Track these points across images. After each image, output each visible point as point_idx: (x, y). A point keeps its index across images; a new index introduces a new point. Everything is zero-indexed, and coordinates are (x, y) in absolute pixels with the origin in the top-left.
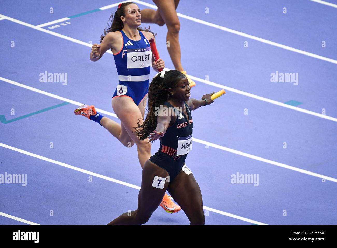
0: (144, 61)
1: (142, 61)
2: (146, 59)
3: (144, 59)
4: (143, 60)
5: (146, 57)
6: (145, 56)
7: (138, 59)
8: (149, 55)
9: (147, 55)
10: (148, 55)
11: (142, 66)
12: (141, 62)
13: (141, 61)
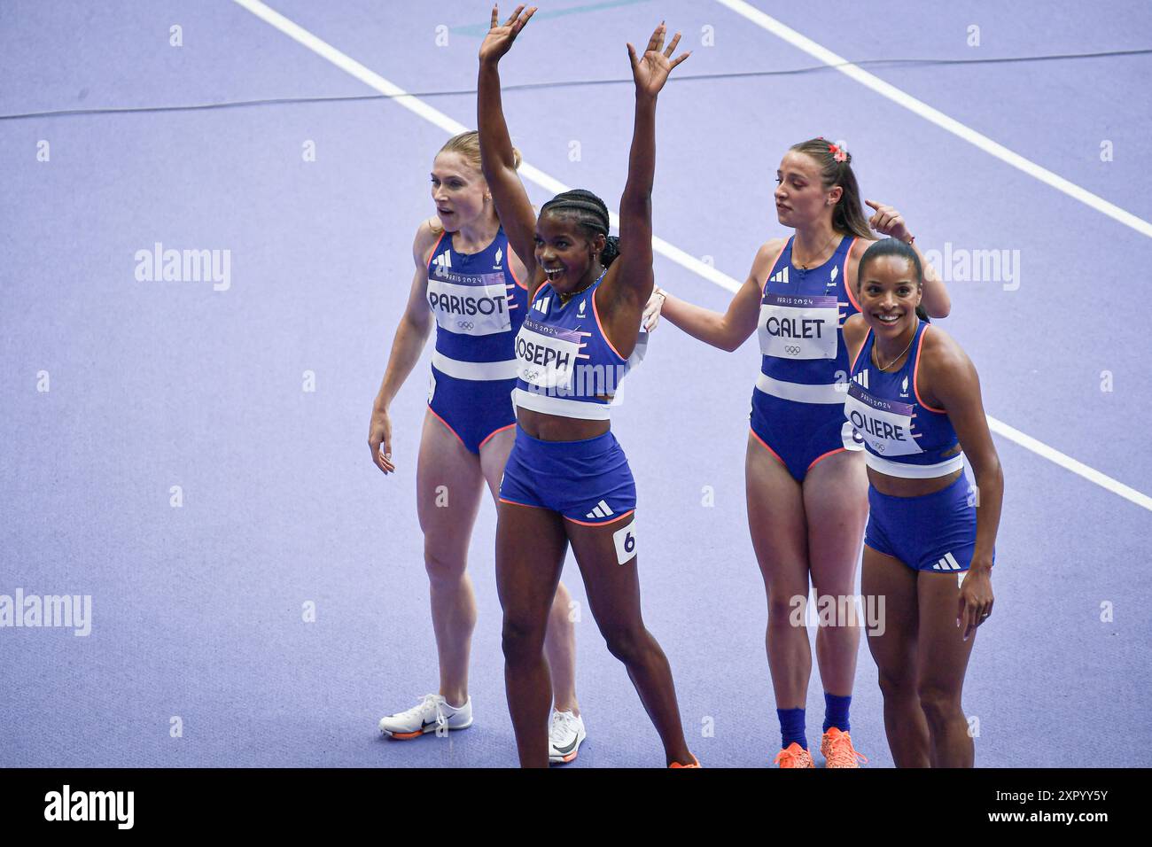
0: (799, 336)
1: (795, 336)
2: (808, 333)
3: (799, 331)
4: (797, 334)
5: (808, 325)
6: (804, 322)
7: (783, 329)
8: (823, 321)
9: (810, 321)
10: (815, 321)
11: (795, 352)
12: (792, 342)
13: (789, 336)
